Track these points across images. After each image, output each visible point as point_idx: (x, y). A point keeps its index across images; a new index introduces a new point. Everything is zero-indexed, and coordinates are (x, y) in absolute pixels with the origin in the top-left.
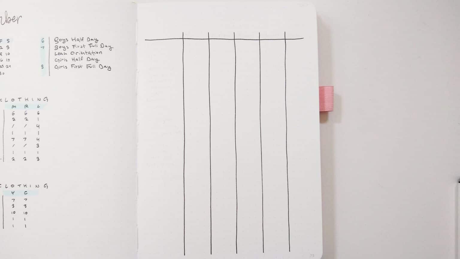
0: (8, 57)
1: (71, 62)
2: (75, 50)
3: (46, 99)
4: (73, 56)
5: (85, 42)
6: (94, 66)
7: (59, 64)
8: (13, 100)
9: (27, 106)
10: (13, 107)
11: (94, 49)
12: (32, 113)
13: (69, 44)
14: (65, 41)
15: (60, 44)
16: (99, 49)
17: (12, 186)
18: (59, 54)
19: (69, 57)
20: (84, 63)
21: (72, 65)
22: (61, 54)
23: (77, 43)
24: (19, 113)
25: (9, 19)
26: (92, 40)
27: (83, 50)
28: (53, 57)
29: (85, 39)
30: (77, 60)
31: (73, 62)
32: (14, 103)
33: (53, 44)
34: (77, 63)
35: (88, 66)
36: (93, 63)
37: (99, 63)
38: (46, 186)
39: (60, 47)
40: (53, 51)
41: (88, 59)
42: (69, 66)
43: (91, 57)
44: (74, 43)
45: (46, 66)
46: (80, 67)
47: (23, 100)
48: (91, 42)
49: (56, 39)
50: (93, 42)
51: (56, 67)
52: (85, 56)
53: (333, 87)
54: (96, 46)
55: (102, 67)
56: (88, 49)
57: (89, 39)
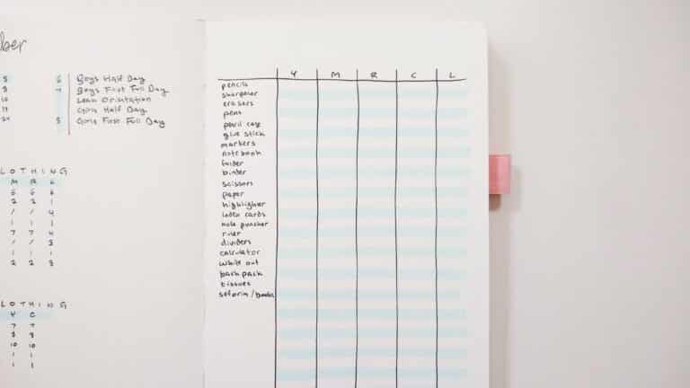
0: (5, 104)
1: (103, 114)
2: (111, 94)
3: (64, 171)
4: (105, 105)
5: (125, 83)
6: (138, 121)
7: (84, 117)
8: (13, 171)
9: (34, 181)
10: (14, 181)
11: (136, 94)
12: (42, 191)
13: (101, 85)
14: (93, 80)
15: (86, 85)
16: (145, 94)
17: (12, 304)
18: (84, 101)
19: (100, 106)
20: (123, 115)
21: (104, 119)
22: (88, 101)
23: (112, 84)
24: (23, 192)
25: (7, 46)
26: (135, 79)
27: (121, 95)
28: (74, 105)
29: (125, 79)
30: (112, 110)
31: (106, 115)
32: (15, 176)
33: (75, 85)
34: (112, 116)
35: (129, 120)
36: (136, 115)
37: (147, 115)
38: (63, 304)
39: (86, 90)
40: (74, 97)
41: (131, 109)
42: (99, 120)
43: (134, 106)
44: (107, 84)
45: (64, 120)
46: (116, 121)
47: (28, 171)
48: (133, 82)
49: (80, 78)
50: (137, 83)
51: (80, 121)
52: (125, 105)
53: (509, 156)
54: (142, 89)
55: (150, 122)
56: (129, 93)
57: (131, 78)
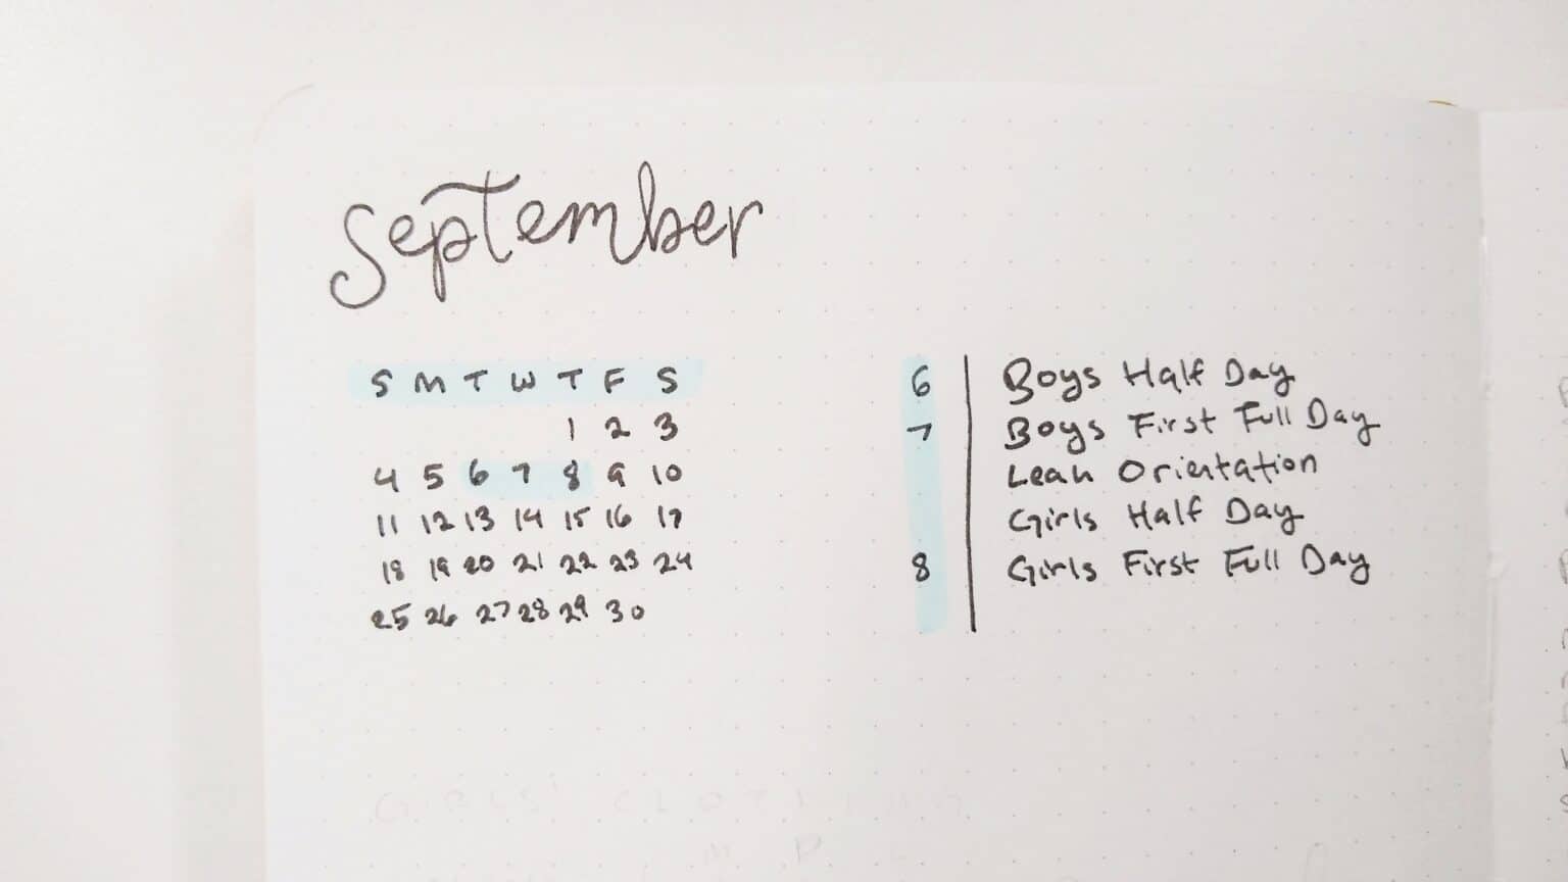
0: (670, 495)
1: (1121, 535)
2: (1152, 448)
4: (1134, 494)
5: (1215, 395)
6: (1271, 561)
7: (1038, 550)
11: (1269, 442)
13: (1111, 404)
14: (1076, 384)
15: (1047, 405)
16: (1294, 440)
18: (1037, 476)
19: (1107, 499)
20: (1209, 538)
21: (1129, 559)
22: (1055, 476)
23: (1161, 401)
25: (670, 226)
26: (1255, 374)
27: (1202, 448)
28: (995, 501)
29: (1214, 373)
30: (1162, 516)
31: (1138, 538)
33: (995, 406)
34: (1164, 542)
35: (1236, 561)
36: (1263, 534)
37: (1304, 532)
39: (1046, 429)
40: (993, 458)
41: (1240, 512)
42: (1110, 566)
43: (1255, 493)
44: (1141, 397)
45: (947, 564)
46: (1184, 566)
48: (1251, 390)
49: (1017, 373)
50: (1262, 391)
51: (1020, 571)
52: (1215, 493)
54: (1282, 417)
55: (1320, 561)
56: (1232, 440)
57: (1239, 374)
